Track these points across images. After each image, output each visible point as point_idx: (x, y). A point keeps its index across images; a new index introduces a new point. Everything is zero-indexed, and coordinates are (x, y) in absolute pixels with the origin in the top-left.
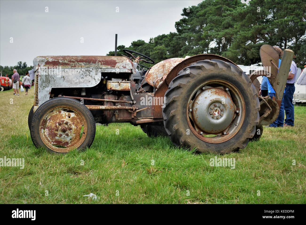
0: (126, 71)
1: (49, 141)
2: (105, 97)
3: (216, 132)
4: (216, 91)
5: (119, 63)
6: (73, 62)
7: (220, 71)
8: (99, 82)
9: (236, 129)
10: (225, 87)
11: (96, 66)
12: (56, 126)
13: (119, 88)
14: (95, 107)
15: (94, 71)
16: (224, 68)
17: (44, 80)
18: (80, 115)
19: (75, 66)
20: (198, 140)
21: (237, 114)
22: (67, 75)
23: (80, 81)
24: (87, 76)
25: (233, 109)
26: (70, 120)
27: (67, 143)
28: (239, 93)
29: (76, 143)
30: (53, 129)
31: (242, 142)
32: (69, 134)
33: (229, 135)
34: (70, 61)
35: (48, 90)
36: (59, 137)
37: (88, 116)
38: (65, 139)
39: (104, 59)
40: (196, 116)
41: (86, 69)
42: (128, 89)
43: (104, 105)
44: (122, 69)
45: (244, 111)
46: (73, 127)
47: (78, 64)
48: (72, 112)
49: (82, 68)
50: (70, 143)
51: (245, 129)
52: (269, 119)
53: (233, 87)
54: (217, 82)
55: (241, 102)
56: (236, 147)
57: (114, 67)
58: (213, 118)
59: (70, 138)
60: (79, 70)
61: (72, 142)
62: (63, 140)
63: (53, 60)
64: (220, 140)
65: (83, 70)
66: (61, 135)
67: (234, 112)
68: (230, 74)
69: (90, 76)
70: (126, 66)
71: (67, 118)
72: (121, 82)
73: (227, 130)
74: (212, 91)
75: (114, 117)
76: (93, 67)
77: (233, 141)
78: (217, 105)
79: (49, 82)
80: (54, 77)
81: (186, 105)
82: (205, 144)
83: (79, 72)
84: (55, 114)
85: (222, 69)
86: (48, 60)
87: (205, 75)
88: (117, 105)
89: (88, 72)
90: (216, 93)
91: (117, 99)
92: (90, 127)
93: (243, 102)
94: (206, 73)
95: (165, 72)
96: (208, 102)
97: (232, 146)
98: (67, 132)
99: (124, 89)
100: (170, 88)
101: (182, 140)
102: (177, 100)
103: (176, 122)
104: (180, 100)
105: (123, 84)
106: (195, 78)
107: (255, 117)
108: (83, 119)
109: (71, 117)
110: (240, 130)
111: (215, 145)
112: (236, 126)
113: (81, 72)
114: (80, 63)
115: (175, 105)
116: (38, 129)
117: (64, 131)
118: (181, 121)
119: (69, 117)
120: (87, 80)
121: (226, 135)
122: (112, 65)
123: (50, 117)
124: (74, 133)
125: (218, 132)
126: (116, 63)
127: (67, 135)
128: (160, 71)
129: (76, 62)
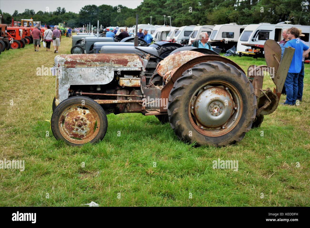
0: (137, 69)
1: (67, 134)
2: (118, 92)
3: (216, 126)
4: (216, 91)
5: (130, 62)
6: (89, 62)
7: (221, 73)
8: (112, 80)
9: (234, 124)
10: (225, 87)
11: (110, 65)
12: (73, 122)
13: (130, 85)
14: (109, 101)
15: (108, 70)
16: (225, 70)
17: (64, 78)
18: (94, 112)
19: (91, 66)
20: (198, 134)
21: (236, 111)
22: (84, 73)
23: (95, 79)
24: (102, 74)
25: (232, 106)
26: (85, 116)
27: (83, 136)
28: (237, 93)
29: (90, 136)
30: (71, 124)
31: (238, 136)
32: (85, 129)
33: (227, 129)
34: (87, 61)
35: (67, 87)
36: (76, 131)
37: (100, 113)
38: (81, 132)
39: (117, 58)
40: (197, 113)
41: (101, 68)
42: (138, 85)
43: (117, 99)
44: (133, 68)
45: (242, 108)
46: (88, 122)
47: (93, 64)
48: (87, 109)
49: (97, 67)
50: (86, 136)
51: (242, 124)
52: (269, 110)
53: (232, 87)
54: (218, 82)
55: (239, 100)
56: (233, 140)
57: (126, 66)
58: (212, 115)
59: (85, 132)
60: (94, 69)
61: (87, 135)
62: (79, 133)
63: (71, 60)
64: (218, 133)
65: (97, 69)
66: (77, 130)
67: (232, 109)
68: (230, 75)
69: (104, 74)
70: (136, 65)
71: (83, 114)
72: (132, 79)
73: (226, 124)
74: (212, 91)
75: (126, 109)
76: (107, 66)
77: (230, 135)
78: (217, 103)
79: (68, 80)
80: (72, 75)
81: (188, 104)
82: (204, 138)
83: (94, 70)
84: (72, 111)
85: (222, 71)
86: (67, 60)
87: (206, 77)
88: (128, 98)
89: (102, 71)
90: (216, 92)
91: (128, 93)
92: (102, 122)
93: (241, 100)
94: (207, 75)
95: (175, 64)
96: (208, 100)
97: (229, 139)
98: (82, 127)
99: (135, 86)
100: (174, 88)
101: (184, 134)
102: (180, 99)
103: (179, 119)
104: (183, 99)
105: (134, 81)
106: (197, 80)
107: (251, 113)
108: (96, 116)
109: (86, 113)
110: (237, 125)
111: (213, 138)
112: (234, 121)
113: (96, 70)
114: (95, 62)
115: (178, 104)
116: (58, 124)
117: (80, 126)
118: (183, 118)
119: (85, 114)
120: (101, 78)
121: (225, 129)
122: (124, 64)
123: (67, 114)
124: (89, 127)
125: (217, 126)
126: (128, 62)
127: (83, 129)
128: (170, 63)
129: (92, 62)
